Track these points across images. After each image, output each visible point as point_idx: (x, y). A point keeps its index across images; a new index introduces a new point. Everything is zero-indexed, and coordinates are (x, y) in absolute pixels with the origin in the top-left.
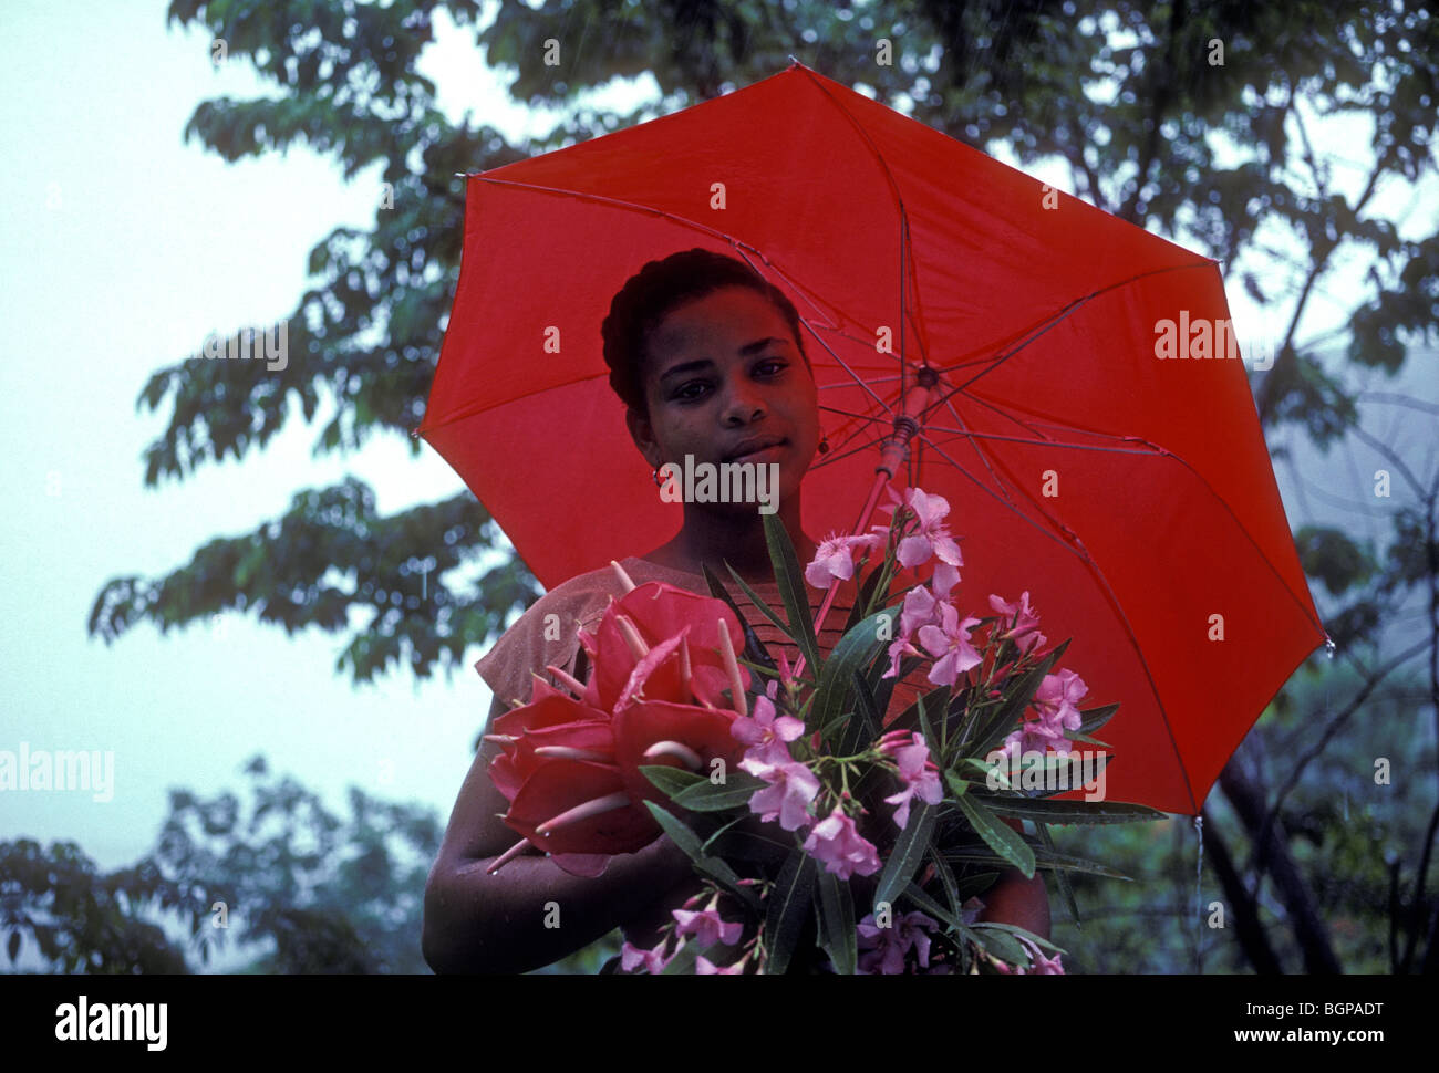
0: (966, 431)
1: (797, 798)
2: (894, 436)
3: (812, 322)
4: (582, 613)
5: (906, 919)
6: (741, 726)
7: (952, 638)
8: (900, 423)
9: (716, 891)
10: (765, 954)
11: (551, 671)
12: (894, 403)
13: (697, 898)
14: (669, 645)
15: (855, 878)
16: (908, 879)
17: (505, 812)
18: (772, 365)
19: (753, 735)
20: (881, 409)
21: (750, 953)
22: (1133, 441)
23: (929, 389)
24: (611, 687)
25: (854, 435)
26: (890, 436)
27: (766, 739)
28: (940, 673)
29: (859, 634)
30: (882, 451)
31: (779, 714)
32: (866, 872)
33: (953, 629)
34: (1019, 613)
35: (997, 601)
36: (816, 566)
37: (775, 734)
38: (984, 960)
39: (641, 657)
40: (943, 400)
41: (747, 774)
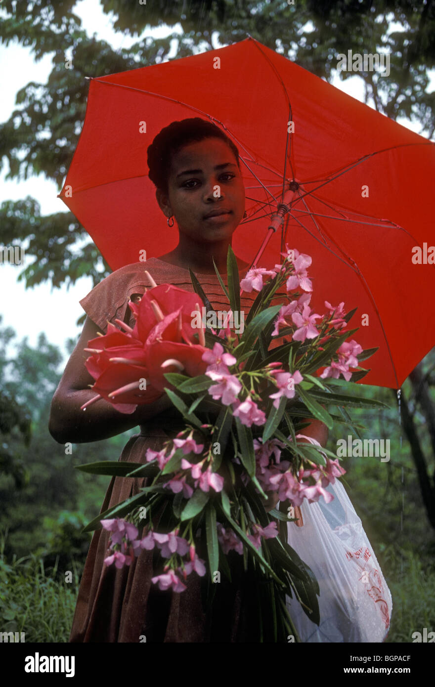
0: (309, 212)
1: (231, 391)
2: (278, 212)
3: (244, 157)
4: (131, 282)
5: (271, 442)
6: (206, 357)
7: (306, 320)
8: (280, 207)
9: (191, 430)
10: (213, 459)
11: (117, 322)
12: (279, 196)
13: (183, 432)
14: (174, 315)
15: (254, 425)
16: (276, 426)
17: (93, 384)
18: (228, 176)
19: (212, 360)
20: (272, 199)
21: (206, 458)
22: (385, 221)
23: (294, 191)
24: (145, 330)
25: (259, 210)
26: (275, 212)
27: (218, 363)
28: (298, 336)
29: (264, 315)
30: (272, 219)
31: (225, 352)
32: (259, 424)
33: (307, 317)
34: (337, 311)
35: (328, 305)
36: (246, 282)
37: (222, 361)
38: (306, 462)
39: (160, 320)
40: (300, 198)
41: (209, 378)
